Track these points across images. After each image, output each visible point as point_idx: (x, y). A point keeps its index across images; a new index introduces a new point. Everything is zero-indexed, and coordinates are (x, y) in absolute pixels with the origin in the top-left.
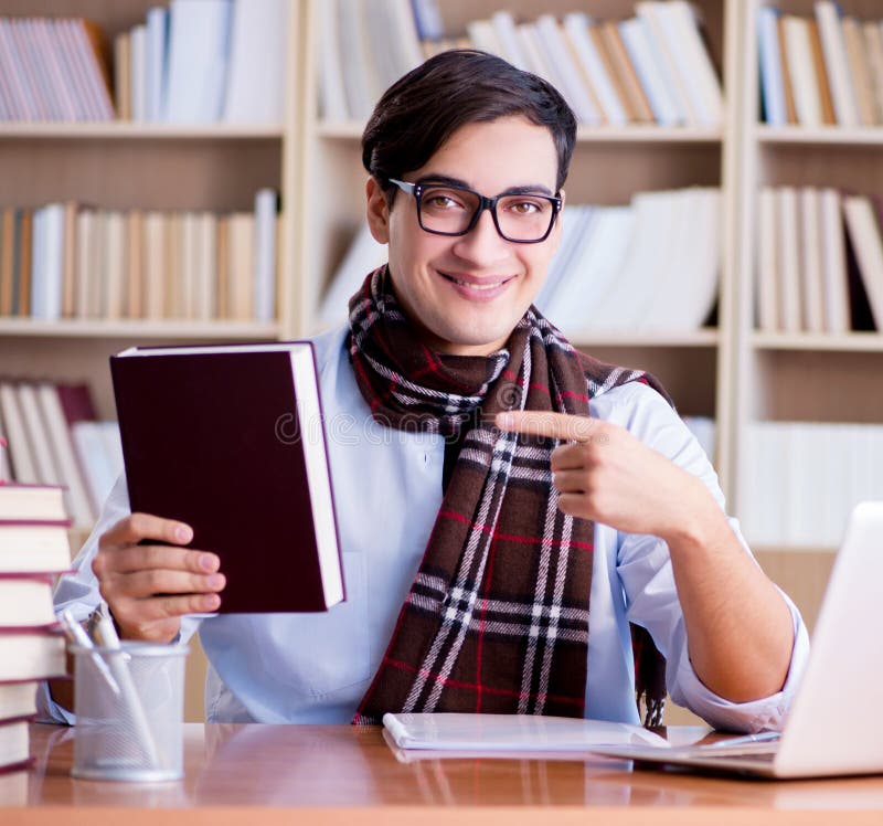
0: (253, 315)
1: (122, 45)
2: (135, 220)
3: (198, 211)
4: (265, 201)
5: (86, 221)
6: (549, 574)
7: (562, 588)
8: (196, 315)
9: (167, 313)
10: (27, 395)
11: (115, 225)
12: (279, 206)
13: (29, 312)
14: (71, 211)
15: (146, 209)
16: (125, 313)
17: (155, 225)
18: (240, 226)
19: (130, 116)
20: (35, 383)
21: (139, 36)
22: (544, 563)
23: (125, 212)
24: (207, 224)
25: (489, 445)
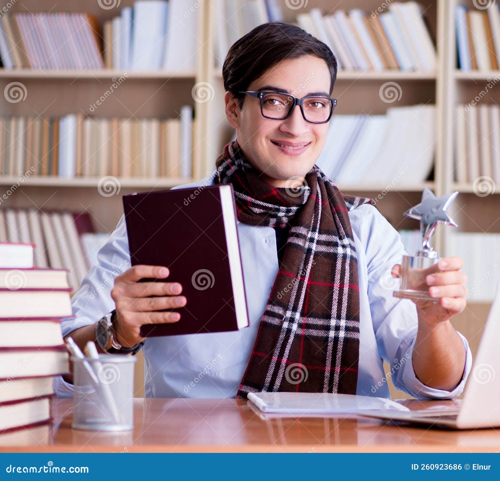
0: (179, 175)
1: (108, 28)
2: (115, 123)
3: (149, 118)
4: (186, 113)
5: (89, 124)
6: (338, 302)
7: (346, 310)
8: (148, 175)
9: (133, 174)
10: (56, 219)
11: (104, 126)
12: (193, 115)
13: (57, 173)
14: (80, 119)
15: (121, 116)
16: (110, 173)
17: (126, 126)
18: (172, 126)
19: (112, 66)
20: (60, 212)
21: (117, 23)
22: (336, 296)
23: (110, 118)
24: (154, 125)
25: (305, 235)
